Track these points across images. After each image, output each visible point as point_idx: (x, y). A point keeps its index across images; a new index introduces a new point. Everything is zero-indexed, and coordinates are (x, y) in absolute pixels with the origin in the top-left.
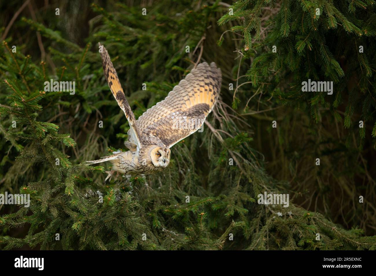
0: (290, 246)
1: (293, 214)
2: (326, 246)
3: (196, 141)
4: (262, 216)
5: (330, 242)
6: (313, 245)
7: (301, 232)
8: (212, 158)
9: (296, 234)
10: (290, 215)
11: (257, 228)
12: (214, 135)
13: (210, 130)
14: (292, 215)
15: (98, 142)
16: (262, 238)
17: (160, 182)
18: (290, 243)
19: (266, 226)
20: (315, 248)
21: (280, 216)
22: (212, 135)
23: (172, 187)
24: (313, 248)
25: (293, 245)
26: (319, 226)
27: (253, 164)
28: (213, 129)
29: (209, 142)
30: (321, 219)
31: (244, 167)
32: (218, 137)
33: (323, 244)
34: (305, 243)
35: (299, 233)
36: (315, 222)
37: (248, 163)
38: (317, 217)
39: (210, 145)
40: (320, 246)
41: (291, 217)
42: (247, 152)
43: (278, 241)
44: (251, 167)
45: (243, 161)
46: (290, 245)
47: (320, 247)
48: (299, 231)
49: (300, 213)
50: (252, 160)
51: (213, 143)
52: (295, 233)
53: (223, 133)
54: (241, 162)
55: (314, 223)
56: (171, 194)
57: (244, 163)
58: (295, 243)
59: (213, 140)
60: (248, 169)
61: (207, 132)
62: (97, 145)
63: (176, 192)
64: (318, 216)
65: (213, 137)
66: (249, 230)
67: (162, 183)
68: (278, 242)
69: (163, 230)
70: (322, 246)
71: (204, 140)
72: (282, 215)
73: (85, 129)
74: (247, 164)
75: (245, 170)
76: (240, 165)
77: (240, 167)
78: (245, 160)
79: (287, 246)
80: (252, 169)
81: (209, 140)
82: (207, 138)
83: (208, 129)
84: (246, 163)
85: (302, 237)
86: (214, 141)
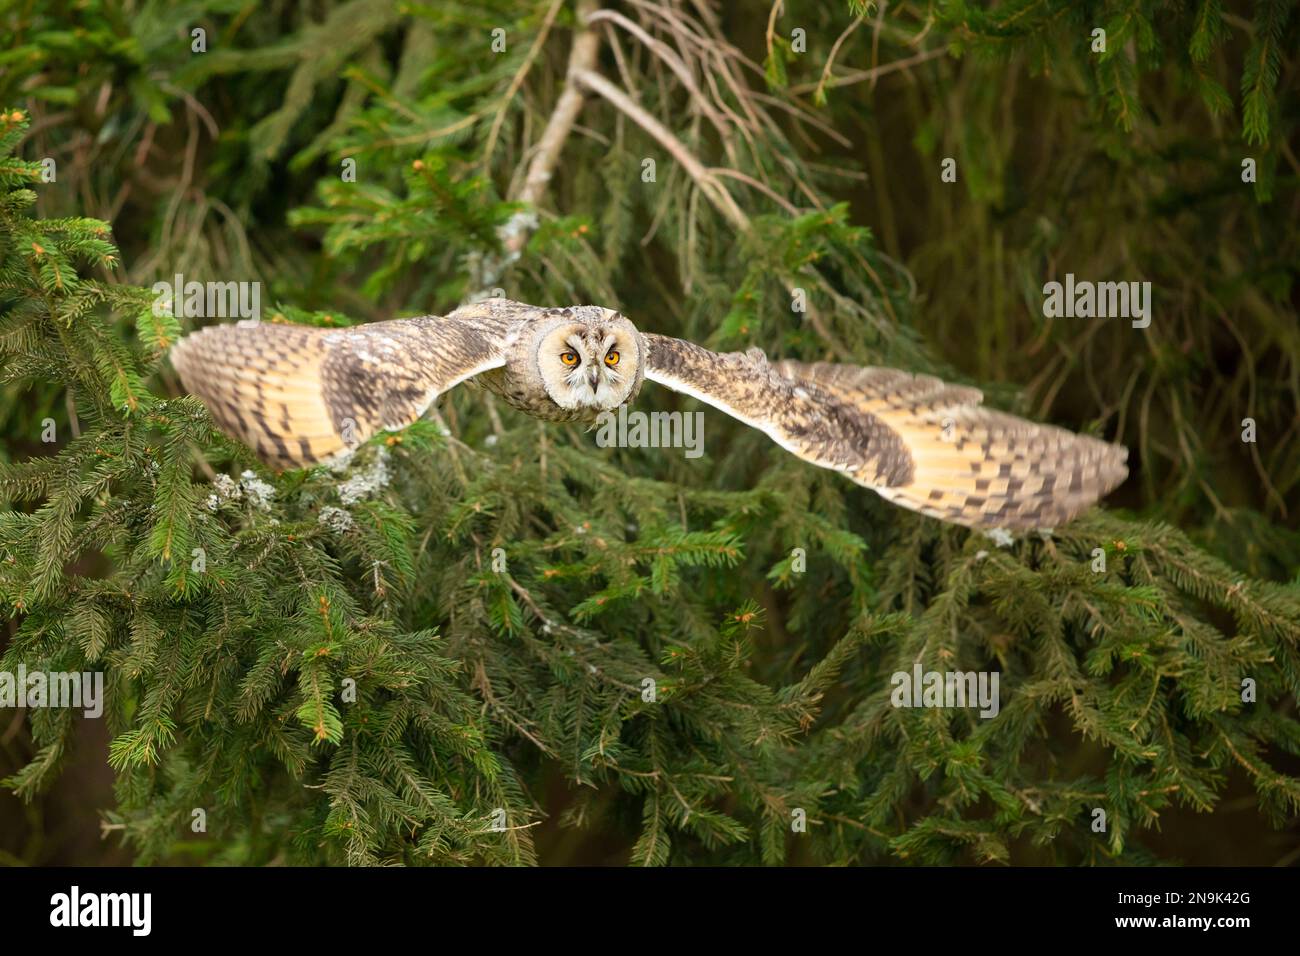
0: (1055, 678)
1: (1058, 535)
2: (1202, 668)
3: (627, 217)
4: (927, 539)
5: (1219, 648)
6: (1151, 666)
7: (1094, 610)
8: (696, 289)
9: (1076, 620)
10: (1046, 538)
11: (907, 589)
12: (702, 194)
13: (683, 173)
14: (1056, 540)
15: (206, 230)
16: (938, 649)
17: (494, 414)
18: (1055, 665)
19: (948, 596)
20: (1158, 678)
21: (1005, 549)
22: (695, 194)
23: (549, 436)
24: (1150, 678)
25: (1064, 670)
26: (1170, 581)
27: (872, 312)
28: (695, 169)
29: (682, 222)
30: (1180, 553)
31: (836, 326)
32: (719, 203)
33: (1190, 659)
34: (1116, 661)
35: (1089, 615)
36: (1153, 567)
37: (854, 312)
38: (1161, 544)
39: (687, 237)
40: (1177, 669)
41: (1050, 546)
42: (842, 260)
43: (997, 646)
44: (868, 328)
45: (832, 302)
46: (1054, 672)
47: (1179, 674)
48: (1089, 607)
49: (1088, 529)
50: (867, 293)
51: (699, 226)
52: (1070, 617)
53: (738, 182)
54: (822, 306)
55: (1149, 572)
56: (549, 465)
57: (838, 314)
58: (1073, 664)
59: (697, 215)
60: (857, 337)
61: (671, 179)
62: (204, 246)
63: (567, 459)
64: (1163, 539)
65: (699, 203)
66: (873, 599)
67: (502, 415)
68: (1001, 649)
69: (547, 629)
70: (1188, 671)
71: (661, 210)
72: (1010, 542)
73: (143, 174)
74: (850, 315)
75: (843, 340)
76: (821, 319)
77: (823, 332)
78: (839, 299)
79: (1042, 678)
80: (873, 337)
81: (681, 213)
82: (673, 203)
83: (673, 167)
84: (843, 311)
85: (1102, 632)
86: (705, 218)
